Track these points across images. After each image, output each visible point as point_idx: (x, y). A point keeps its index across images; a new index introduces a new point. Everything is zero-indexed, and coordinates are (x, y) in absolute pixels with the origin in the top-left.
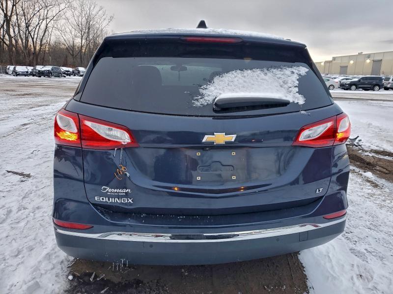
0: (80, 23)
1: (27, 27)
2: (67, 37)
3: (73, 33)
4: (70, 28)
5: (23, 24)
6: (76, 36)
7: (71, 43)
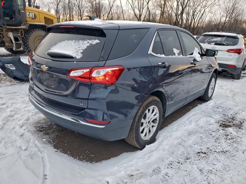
0: (228, 7)
1: (193, 14)
2: (217, 17)
3: (222, 14)
4: (221, 11)
5: (191, 14)
6: (223, 16)
7: (219, 20)
